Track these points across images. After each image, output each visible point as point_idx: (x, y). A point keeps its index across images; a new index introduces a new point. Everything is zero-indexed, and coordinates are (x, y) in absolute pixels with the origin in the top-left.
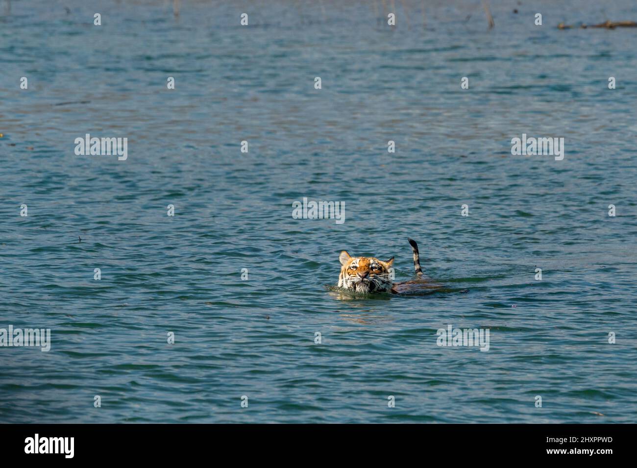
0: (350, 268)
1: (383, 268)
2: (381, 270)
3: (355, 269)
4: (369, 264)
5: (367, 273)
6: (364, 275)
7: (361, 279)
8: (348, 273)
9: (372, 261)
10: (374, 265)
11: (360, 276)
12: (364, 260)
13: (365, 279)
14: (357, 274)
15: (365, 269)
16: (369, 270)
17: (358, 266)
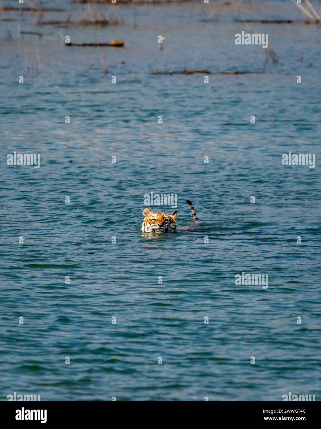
0: (150, 220)
1: (172, 220)
2: (171, 221)
3: (154, 221)
4: (164, 218)
5: (163, 223)
6: (161, 224)
7: (159, 227)
8: (149, 223)
9: (165, 216)
10: (167, 218)
11: (158, 225)
12: (160, 215)
13: (162, 227)
14: (156, 224)
15: (161, 221)
16: (164, 221)
17: (156, 218)
